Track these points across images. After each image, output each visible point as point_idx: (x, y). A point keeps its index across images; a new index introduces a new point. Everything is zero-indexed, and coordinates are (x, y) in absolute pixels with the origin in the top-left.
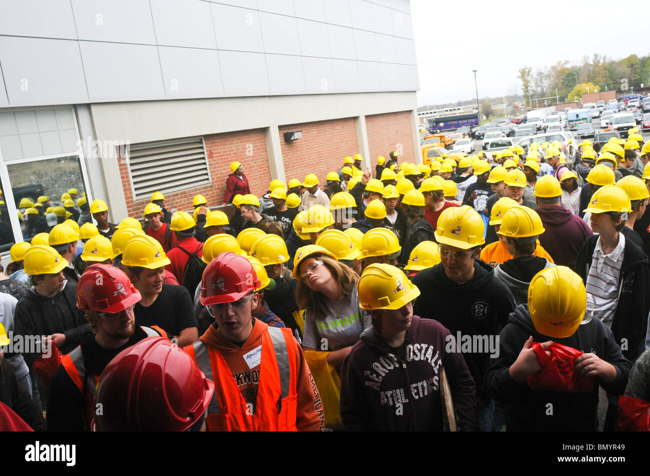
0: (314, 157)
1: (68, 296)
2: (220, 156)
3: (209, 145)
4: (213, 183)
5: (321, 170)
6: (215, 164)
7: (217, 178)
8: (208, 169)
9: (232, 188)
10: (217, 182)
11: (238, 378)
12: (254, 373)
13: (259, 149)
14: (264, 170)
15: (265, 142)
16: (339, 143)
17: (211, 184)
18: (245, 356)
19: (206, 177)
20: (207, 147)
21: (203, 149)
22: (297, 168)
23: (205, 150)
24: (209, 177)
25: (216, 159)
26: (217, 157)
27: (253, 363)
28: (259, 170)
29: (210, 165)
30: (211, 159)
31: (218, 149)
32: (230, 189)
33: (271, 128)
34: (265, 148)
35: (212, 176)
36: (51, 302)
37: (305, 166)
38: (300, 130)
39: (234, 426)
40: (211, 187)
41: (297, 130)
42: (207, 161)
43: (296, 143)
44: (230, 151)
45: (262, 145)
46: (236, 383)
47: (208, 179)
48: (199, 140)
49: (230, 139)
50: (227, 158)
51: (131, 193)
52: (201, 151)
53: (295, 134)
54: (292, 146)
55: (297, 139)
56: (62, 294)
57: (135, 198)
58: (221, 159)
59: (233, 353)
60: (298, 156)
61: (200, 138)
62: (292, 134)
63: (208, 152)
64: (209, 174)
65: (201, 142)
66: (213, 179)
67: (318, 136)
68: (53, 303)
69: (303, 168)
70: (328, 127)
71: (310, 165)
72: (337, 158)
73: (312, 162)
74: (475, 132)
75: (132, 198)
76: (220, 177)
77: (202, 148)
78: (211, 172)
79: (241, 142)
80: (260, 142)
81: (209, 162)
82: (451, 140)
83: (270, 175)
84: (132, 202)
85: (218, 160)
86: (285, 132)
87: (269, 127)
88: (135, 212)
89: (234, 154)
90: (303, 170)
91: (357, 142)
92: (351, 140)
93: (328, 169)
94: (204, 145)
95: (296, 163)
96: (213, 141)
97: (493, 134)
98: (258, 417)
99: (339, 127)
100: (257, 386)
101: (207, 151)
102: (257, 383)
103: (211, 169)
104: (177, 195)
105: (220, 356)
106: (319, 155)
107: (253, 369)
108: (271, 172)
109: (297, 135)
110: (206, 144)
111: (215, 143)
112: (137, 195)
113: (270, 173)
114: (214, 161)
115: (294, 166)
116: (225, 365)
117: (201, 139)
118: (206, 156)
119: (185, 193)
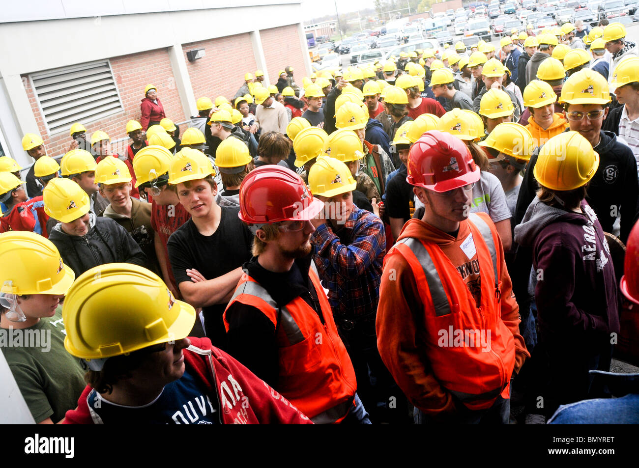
0: (218, 77)
1: (101, 233)
2: (130, 80)
3: (117, 69)
4: (126, 110)
5: (226, 90)
6: (125, 89)
7: (129, 105)
8: (119, 95)
9: (148, 114)
10: (130, 108)
11: (462, 271)
12: (474, 263)
13: (165, 71)
14: (173, 93)
15: (170, 63)
16: (238, 60)
17: (124, 112)
18: (462, 246)
19: (117, 104)
20: (114, 72)
21: (111, 73)
22: (204, 89)
23: (113, 75)
24: (121, 103)
25: (125, 84)
26: (126, 81)
27: (470, 253)
28: (168, 93)
29: (120, 91)
30: (120, 85)
31: (125, 73)
32: (146, 115)
33: (174, 47)
34: (171, 70)
35: (124, 102)
36: (86, 241)
37: (210, 87)
38: (204, 47)
39: (465, 323)
40: (124, 114)
41: (201, 48)
42: (116, 86)
43: (199, 62)
44: (137, 74)
45: (167, 67)
46: (461, 276)
47: (120, 107)
48: (105, 64)
49: (135, 61)
50: (136, 83)
51: (44, 128)
52: (108, 75)
53: (199, 52)
54: (195, 66)
55: (200, 58)
56: (95, 231)
57: (49, 133)
58: (130, 84)
59: (451, 244)
60: (203, 77)
61: (107, 61)
62: (196, 52)
63: (116, 77)
64: (121, 101)
65: (107, 66)
66: (125, 106)
67: (218, 54)
68: (88, 242)
69: (209, 89)
70: (226, 44)
71: (215, 85)
72: (238, 77)
73: (216, 81)
74: (338, 47)
75: (46, 133)
76: (132, 104)
77: (109, 72)
78: (123, 99)
79: (147, 64)
80: (165, 63)
81: (119, 87)
82: (318, 56)
83: (179, 98)
84: (47, 137)
85: (127, 85)
86: (188, 50)
87: (173, 46)
88: (52, 149)
89: (142, 77)
90: (209, 90)
91: (254, 58)
92: (249, 57)
93: (232, 88)
94: (111, 69)
95: (202, 83)
96: (119, 64)
97: (359, 47)
98: (484, 309)
99: (236, 43)
100: (480, 276)
101: (115, 75)
102: (478, 273)
103: (121, 95)
104: (92, 126)
105: (438, 249)
106: (222, 74)
107: (472, 259)
108: (180, 95)
109: (201, 54)
110: (113, 67)
111: (121, 66)
112: (51, 129)
113: (178, 95)
114: (124, 86)
115: (200, 87)
116: (447, 259)
117: (107, 63)
118: (114, 80)
119: (99, 123)
